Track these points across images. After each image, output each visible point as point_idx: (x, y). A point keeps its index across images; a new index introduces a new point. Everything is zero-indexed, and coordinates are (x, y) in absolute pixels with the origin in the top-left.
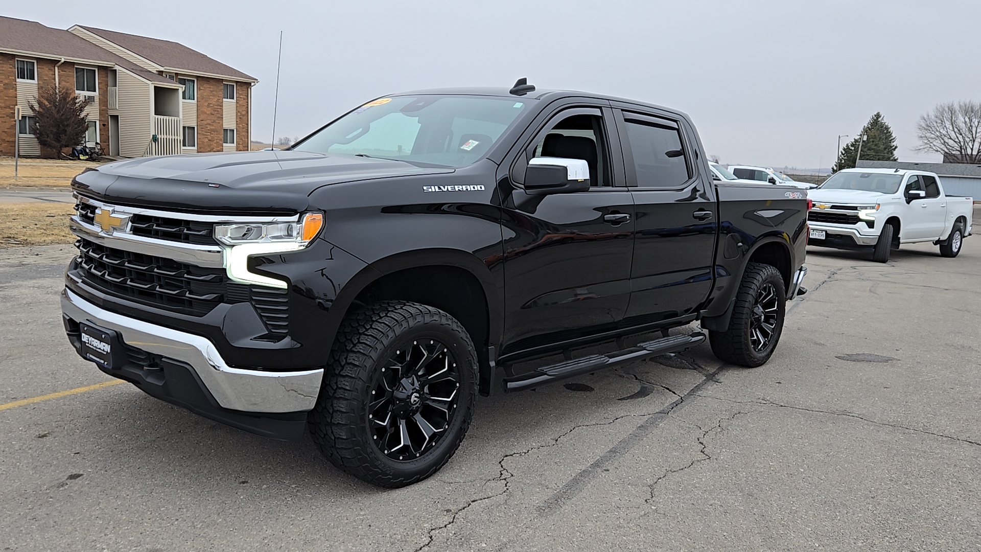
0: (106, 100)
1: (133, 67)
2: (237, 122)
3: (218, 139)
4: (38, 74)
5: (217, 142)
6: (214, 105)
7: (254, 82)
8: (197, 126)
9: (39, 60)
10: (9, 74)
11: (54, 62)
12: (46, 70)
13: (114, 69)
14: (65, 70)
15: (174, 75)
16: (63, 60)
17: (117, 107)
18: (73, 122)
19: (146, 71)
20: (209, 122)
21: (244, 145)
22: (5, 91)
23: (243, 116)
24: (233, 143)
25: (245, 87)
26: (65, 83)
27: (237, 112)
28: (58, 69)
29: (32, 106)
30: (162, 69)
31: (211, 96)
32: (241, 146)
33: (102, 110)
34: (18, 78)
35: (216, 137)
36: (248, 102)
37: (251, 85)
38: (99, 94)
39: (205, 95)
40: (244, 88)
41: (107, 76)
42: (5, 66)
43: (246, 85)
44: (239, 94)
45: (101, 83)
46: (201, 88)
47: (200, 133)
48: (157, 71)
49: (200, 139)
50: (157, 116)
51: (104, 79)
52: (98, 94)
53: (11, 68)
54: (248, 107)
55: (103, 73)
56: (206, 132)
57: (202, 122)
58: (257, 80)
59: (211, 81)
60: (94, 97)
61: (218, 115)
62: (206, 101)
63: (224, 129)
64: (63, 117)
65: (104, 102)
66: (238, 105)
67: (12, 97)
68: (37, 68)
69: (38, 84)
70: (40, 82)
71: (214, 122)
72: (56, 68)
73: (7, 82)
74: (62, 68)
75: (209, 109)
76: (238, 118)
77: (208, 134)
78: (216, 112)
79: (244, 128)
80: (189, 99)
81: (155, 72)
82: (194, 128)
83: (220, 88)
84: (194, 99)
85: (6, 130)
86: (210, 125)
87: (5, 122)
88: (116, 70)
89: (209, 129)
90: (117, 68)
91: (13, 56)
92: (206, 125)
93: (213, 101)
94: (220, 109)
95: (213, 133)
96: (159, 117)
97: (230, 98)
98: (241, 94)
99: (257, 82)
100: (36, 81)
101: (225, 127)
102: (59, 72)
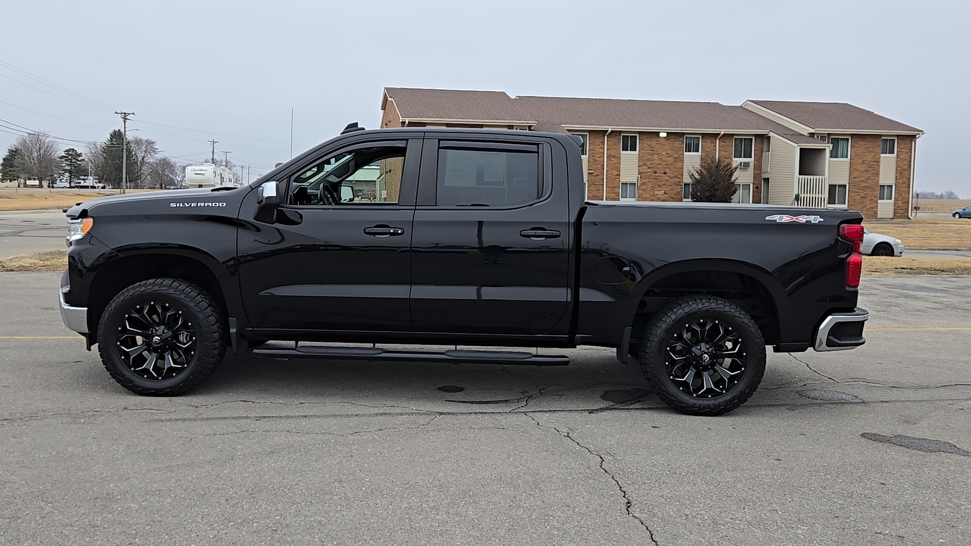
0: (760, 165)
1: (787, 132)
2: (896, 177)
3: (873, 195)
4: (702, 147)
5: (871, 199)
6: (869, 162)
7: (919, 134)
8: (849, 183)
9: (704, 135)
10: (678, 149)
11: (715, 136)
12: (708, 143)
13: (769, 135)
14: (725, 141)
15: (827, 135)
16: (722, 133)
17: (769, 170)
18: (722, 186)
19: (798, 135)
20: (862, 179)
21: (904, 201)
22: (675, 164)
23: (905, 170)
24: (891, 199)
25: (909, 140)
26: (724, 153)
27: (898, 166)
28: (719, 141)
29: (692, 175)
30: (812, 131)
31: (867, 152)
32: (900, 202)
33: (756, 174)
34: (686, 151)
35: (870, 193)
36: (911, 156)
37: (915, 137)
38: (755, 160)
39: (860, 152)
40: (907, 141)
41: (763, 143)
42: (676, 143)
43: (909, 138)
44: (900, 148)
45: (757, 150)
46: (856, 146)
47: (851, 191)
48: (808, 133)
49: (851, 196)
50: (801, 177)
51: (760, 146)
52: (753, 160)
53: (680, 144)
54: (910, 161)
55: (759, 140)
56: (858, 189)
57: (855, 179)
58: (922, 131)
59: (868, 138)
60: (749, 162)
61: (874, 171)
62: (860, 158)
63: (880, 186)
64: (714, 183)
65: (758, 166)
66: (898, 160)
67: (679, 168)
68: (702, 142)
69: (702, 155)
70: (703, 154)
71: (869, 178)
72: (718, 141)
73: (676, 156)
74: (723, 140)
75: (864, 166)
76: (898, 173)
77: (861, 191)
78: (872, 169)
79: (904, 183)
80: (842, 157)
81: (806, 134)
82: (845, 186)
83: (877, 144)
84: (847, 157)
85: (673, 196)
86: (864, 182)
87: (673, 189)
88: (770, 137)
89: (862, 186)
90: (771, 134)
91: (682, 135)
92: (859, 182)
93: (869, 157)
94: (877, 165)
95: (867, 190)
96: (803, 177)
97: (889, 153)
98: (904, 148)
99: (922, 134)
100: (699, 153)
101: (881, 182)
102: (719, 144)
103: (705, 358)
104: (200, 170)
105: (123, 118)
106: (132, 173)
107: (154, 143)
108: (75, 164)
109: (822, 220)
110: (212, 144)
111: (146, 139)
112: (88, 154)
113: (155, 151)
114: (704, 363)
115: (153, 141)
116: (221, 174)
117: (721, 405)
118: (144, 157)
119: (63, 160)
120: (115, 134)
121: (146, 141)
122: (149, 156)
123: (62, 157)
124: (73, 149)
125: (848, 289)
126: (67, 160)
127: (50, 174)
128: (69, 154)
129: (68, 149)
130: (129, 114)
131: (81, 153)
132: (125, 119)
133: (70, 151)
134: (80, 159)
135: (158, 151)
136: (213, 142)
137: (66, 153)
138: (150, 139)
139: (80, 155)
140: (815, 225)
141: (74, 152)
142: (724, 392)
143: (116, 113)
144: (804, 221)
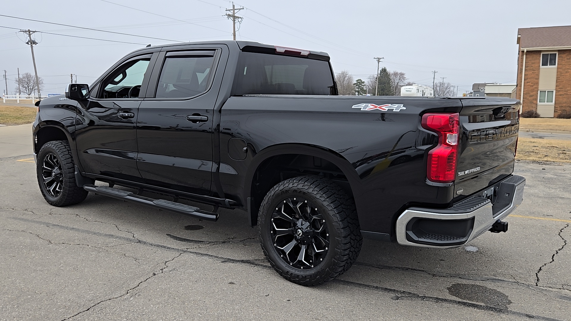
103: (299, 233)
104: (409, 89)
105: (378, 61)
106: (390, 92)
107: (404, 74)
108: (361, 88)
109: (405, 108)
110: (434, 73)
111: (400, 72)
112: (369, 82)
113: (404, 78)
114: (298, 237)
115: (404, 73)
116: (423, 91)
117: (307, 277)
118: (398, 83)
119: (355, 85)
120: (382, 70)
121: (400, 73)
122: (401, 82)
123: (354, 84)
124: (360, 80)
125: (429, 183)
126: (357, 86)
127: (348, 93)
128: (358, 82)
129: (358, 79)
130: (381, 58)
131: (364, 82)
132: (379, 61)
133: (358, 81)
134: (363, 84)
135: (406, 78)
136: (435, 72)
137: (357, 81)
138: (402, 72)
139: (363, 82)
140: (396, 114)
141: (361, 81)
142: (313, 266)
143: (374, 58)
144: (387, 109)
